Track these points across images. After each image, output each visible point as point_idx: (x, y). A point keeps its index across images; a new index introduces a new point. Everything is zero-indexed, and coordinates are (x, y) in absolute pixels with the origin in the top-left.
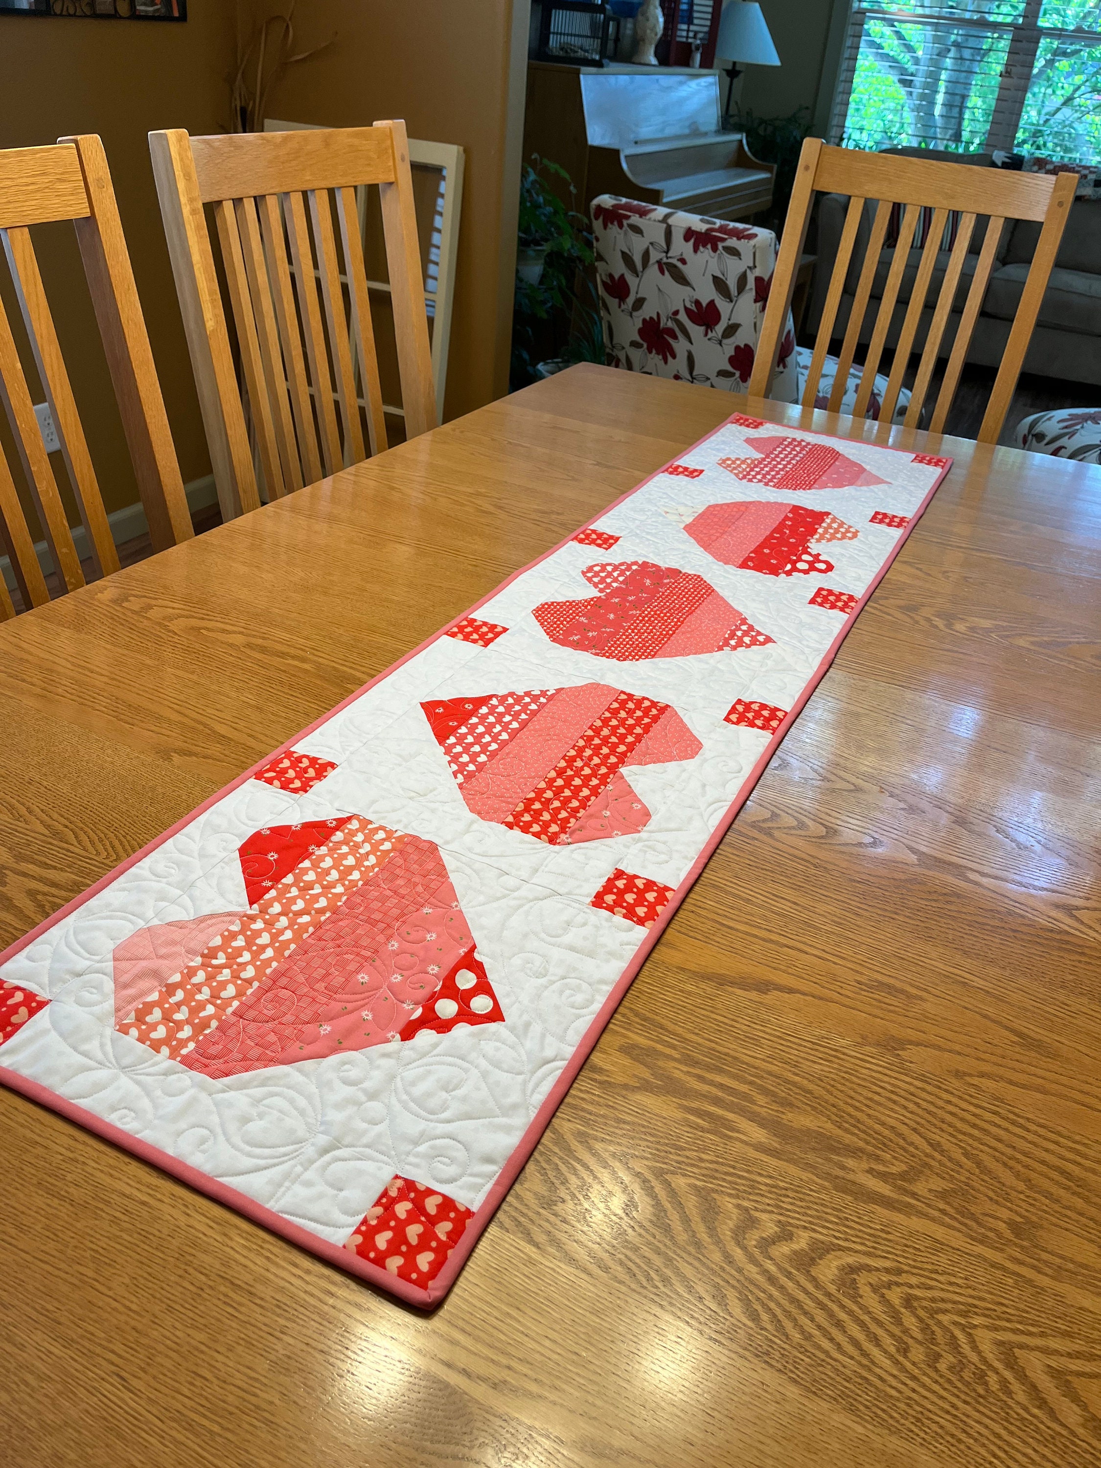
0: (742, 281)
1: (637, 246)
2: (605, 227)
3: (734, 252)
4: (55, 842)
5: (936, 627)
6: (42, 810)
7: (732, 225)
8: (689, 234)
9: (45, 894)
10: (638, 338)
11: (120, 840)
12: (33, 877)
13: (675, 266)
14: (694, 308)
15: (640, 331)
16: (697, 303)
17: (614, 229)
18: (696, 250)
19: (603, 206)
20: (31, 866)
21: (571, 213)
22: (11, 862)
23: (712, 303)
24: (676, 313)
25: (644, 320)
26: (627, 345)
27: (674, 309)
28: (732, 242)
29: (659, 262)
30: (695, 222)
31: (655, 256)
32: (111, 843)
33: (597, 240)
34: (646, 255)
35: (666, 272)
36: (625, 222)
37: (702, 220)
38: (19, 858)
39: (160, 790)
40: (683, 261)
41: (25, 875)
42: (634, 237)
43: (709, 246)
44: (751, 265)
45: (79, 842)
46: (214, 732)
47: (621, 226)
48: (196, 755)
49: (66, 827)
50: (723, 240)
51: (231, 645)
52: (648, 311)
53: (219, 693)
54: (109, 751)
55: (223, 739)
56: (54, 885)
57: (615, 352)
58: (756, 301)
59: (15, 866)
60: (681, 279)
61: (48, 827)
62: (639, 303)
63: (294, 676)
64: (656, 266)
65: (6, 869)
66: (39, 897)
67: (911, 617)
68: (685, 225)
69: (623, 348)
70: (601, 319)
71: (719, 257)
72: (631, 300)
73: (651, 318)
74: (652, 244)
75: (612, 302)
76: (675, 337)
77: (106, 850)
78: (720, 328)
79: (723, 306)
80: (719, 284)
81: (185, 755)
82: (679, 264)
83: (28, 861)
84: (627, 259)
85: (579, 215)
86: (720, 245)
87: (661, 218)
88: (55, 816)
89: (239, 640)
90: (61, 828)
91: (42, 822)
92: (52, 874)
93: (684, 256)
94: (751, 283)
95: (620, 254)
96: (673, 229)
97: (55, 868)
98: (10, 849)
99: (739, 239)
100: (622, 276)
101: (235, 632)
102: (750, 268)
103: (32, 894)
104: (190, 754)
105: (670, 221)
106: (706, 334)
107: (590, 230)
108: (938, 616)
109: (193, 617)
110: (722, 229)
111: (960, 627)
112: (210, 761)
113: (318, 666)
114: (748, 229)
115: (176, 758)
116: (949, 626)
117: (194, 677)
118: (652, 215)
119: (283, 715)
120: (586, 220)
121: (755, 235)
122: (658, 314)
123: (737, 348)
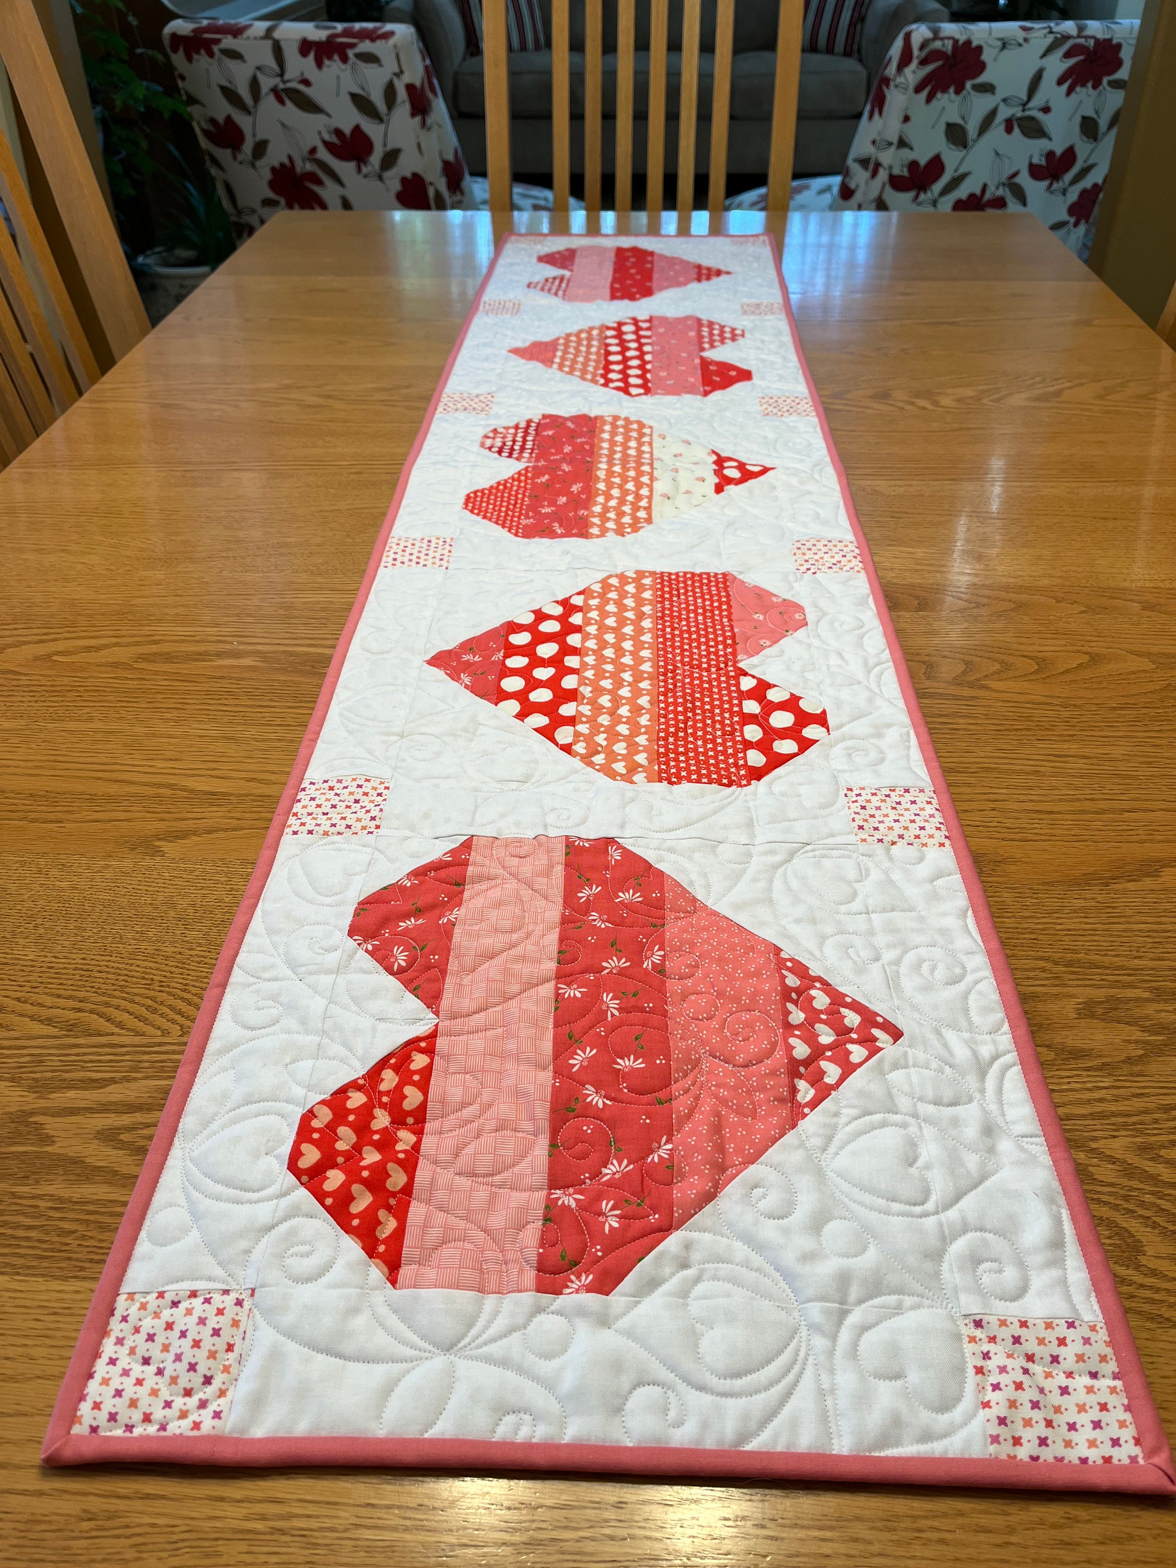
0: (390, 93)
1: (240, 75)
2: (190, 59)
3: (370, 58)
4: (81, 1041)
5: (925, 408)
6: (18, 999)
7: (357, 26)
8: (306, 47)
9: (130, 1129)
10: (271, 195)
11: (182, 999)
12: (90, 1110)
13: (297, 91)
14: (335, 140)
15: (272, 185)
16: (338, 132)
17: (202, 60)
18: (319, 65)
19: (180, 33)
20: (71, 1094)
21: (139, 51)
22: (32, 1101)
23: (357, 129)
24: (313, 151)
25: (273, 169)
26: (257, 205)
27: (309, 146)
28: (366, 46)
29: (274, 90)
30: (310, 30)
31: (266, 83)
32: (171, 1007)
33: (183, 78)
34: (254, 85)
35: (288, 102)
36: (216, 49)
37: (317, 27)
38: (41, 1088)
39: (183, 903)
40: (306, 82)
41: (73, 1111)
42: (232, 65)
43: (336, 57)
44: (397, 70)
45: (120, 1025)
46: (192, 791)
47: (211, 54)
48: (195, 833)
49: (80, 1010)
50: (352, 46)
51: (115, 665)
52: (275, 156)
53: (154, 735)
54: (55, 872)
55: (213, 798)
56: (132, 1108)
57: (245, 219)
58: (413, 115)
59: (42, 1103)
60: (308, 106)
61: (49, 1021)
62: (260, 148)
63: (242, 679)
64: (272, 97)
65: (32, 1114)
66: (125, 1137)
67: (892, 405)
68: (298, 36)
69: (253, 211)
70: (213, 179)
71: (353, 69)
72: (248, 147)
73: (282, 165)
74: (258, 68)
75: (224, 155)
76: (320, 183)
77: (173, 1021)
78: (375, 159)
79: (371, 129)
80: (361, 102)
81: (177, 837)
82: (302, 87)
83: (61, 1089)
84: (230, 94)
85: (150, 52)
86: (351, 53)
87: (262, 33)
88: (49, 1001)
89: (123, 654)
90: (73, 1015)
91: (32, 1018)
92: (114, 1093)
93: (307, 76)
94: (402, 94)
95: (218, 90)
96: (283, 44)
97: (113, 1081)
98: (12, 1080)
99: (373, 40)
100: (229, 119)
101: (106, 646)
102: (396, 74)
103: (108, 1136)
104: (183, 835)
105: (277, 35)
106: (359, 170)
107: (169, 67)
108: (917, 396)
109: (25, 643)
110: (347, 33)
111: (946, 401)
112: (221, 834)
113: (263, 656)
114: (379, 28)
115: (165, 846)
116: (936, 403)
117: (98, 725)
118: (249, 33)
119: (272, 736)
120: (160, 58)
121: (391, 34)
122: (290, 158)
123: (404, 180)
